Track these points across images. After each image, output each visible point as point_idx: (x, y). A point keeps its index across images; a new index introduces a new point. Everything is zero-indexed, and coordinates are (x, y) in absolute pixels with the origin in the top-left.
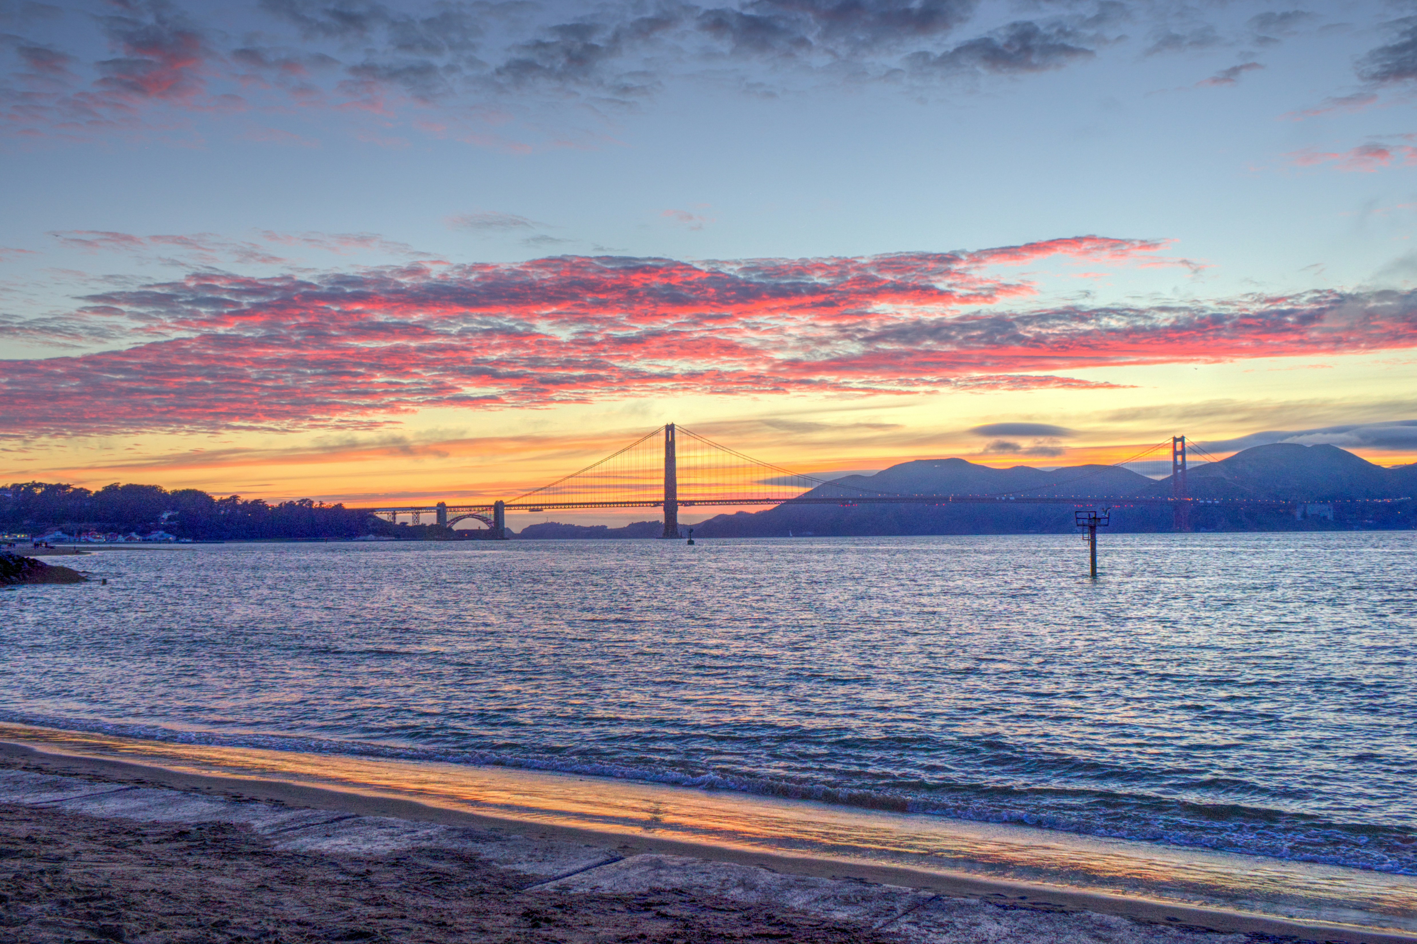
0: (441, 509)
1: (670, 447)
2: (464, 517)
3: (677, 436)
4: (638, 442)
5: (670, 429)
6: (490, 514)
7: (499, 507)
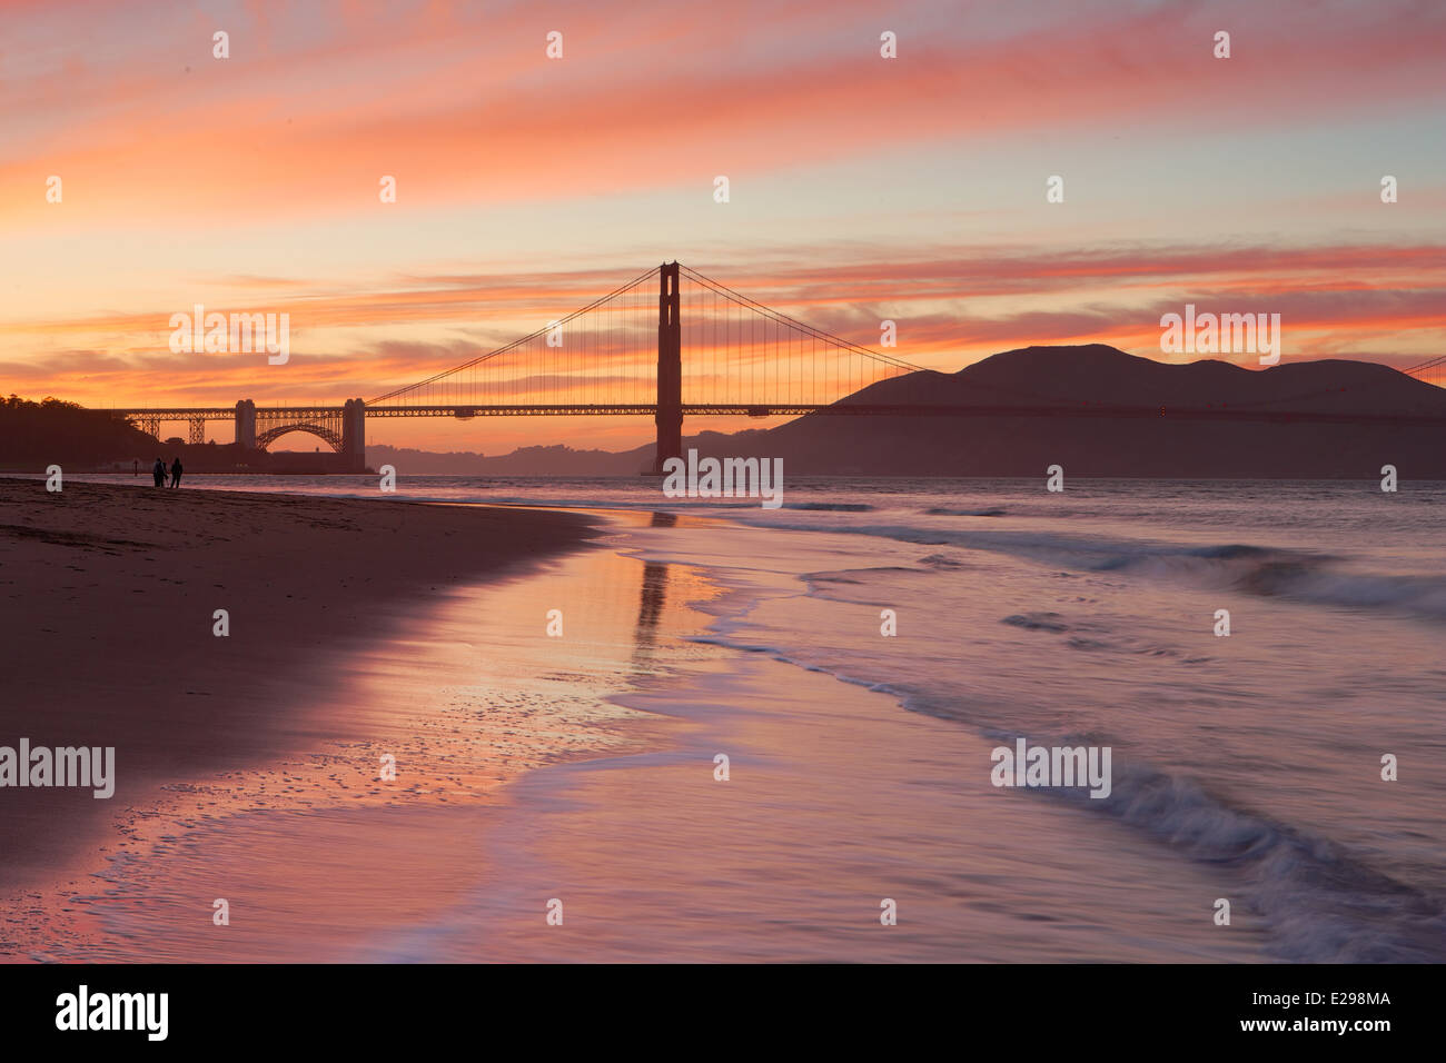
0: (245, 413)
1: (670, 302)
2: (286, 429)
3: (682, 282)
4: (624, 289)
5: (670, 272)
6: (337, 425)
7: (354, 413)
